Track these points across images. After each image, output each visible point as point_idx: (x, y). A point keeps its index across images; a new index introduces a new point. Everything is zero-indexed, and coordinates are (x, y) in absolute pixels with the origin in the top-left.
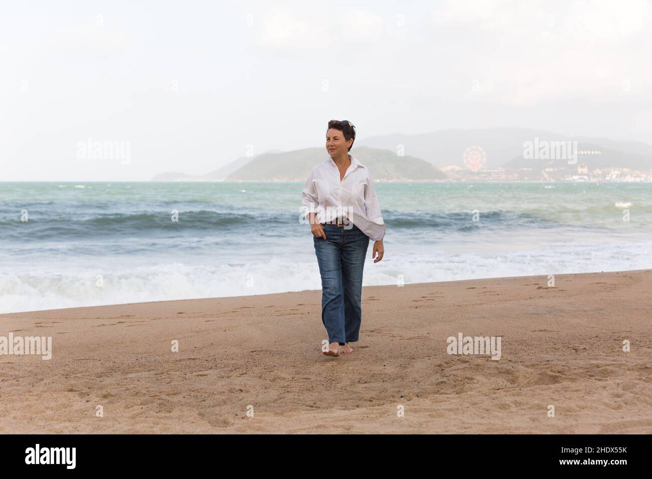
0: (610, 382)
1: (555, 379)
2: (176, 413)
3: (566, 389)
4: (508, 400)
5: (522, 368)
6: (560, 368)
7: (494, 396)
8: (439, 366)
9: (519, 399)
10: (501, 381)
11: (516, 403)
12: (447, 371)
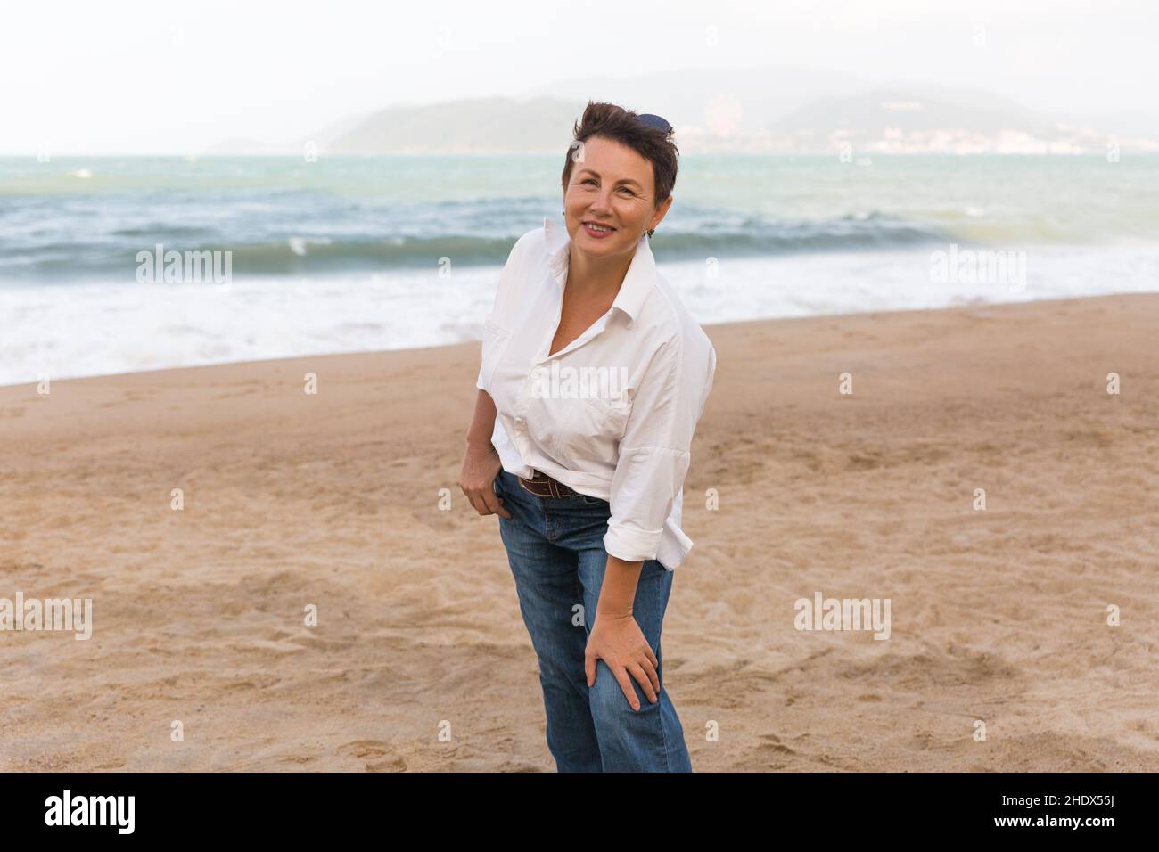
0: (942, 466)
1: (870, 464)
2: (382, 513)
3: (885, 477)
4: (811, 491)
5: (825, 449)
6: (875, 449)
7: (793, 487)
8: (716, 448)
9: (825, 490)
10: (800, 467)
11: (823, 495)
12: (728, 455)
